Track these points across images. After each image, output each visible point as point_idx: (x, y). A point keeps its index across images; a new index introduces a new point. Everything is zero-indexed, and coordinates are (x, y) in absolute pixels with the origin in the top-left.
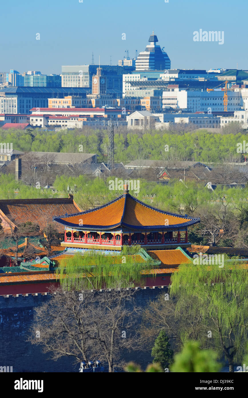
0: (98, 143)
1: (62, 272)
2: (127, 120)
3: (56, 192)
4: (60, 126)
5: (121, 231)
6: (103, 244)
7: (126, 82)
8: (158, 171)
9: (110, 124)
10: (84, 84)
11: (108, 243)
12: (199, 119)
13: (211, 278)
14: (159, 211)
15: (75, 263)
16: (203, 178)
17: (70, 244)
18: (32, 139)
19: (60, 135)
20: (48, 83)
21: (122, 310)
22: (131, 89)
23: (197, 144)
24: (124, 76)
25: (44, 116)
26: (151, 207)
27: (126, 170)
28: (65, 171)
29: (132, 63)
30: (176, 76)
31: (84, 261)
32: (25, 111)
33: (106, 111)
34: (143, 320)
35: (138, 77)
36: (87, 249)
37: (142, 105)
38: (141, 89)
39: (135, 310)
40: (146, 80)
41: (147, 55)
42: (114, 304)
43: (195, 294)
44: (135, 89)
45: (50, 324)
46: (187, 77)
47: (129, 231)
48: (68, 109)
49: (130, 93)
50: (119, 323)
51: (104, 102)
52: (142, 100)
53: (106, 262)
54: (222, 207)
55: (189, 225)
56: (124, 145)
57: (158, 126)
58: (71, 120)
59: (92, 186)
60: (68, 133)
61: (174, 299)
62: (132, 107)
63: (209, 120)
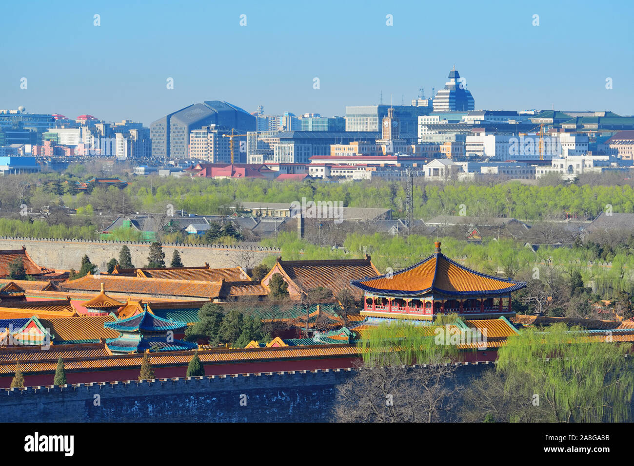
0: (392, 197)
1: (364, 345)
2: (424, 170)
3: (348, 253)
4: (344, 177)
5: (432, 297)
6: (410, 313)
7: (423, 125)
8: (466, 229)
9: (409, 174)
10: (372, 127)
11: (416, 312)
12: (510, 168)
13: (546, 351)
14: (477, 273)
15: (379, 335)
16: (520, 237)
17: (371, 313)
18: (313, 192)
19: (345, 188)
20: (330, 127)
21: (441, 389)
22: (428, 134)
23: (510, 198)
24: (420, 118)
25: (326, 165)
26: (467, 269)
27: (428, 227)
28: (356, 228)
29: (427, 103)
30: (482, 118)
31: (391, 332)
32: (303, 160)
33: (399, 159)
34: (464, 402)
35: (437, 119)
36: (391, 318)
37: (442, 152)
38: (440, 133)
39: (457, 389)
40: (446, 123)
41: (446, 94)
42: (432, 382)
43: (527, 370)
44: (432, 133)
45: (355, 405)
46: (495, 119)
47: (442, 297)
48: (354, 157)
49: (427, 138)
50: (437, 405)
51: (397, 148)
52: (441, 146)
53: (416, 333)
54: (548, 270)
55: (513, 291)
56: (422, 199)
57: (461, 176)
58: (357, 170)
59: (392, 245)
60: (354, 185)
61: (503, 376)
62: (430, 154)
63: (522, 170)
